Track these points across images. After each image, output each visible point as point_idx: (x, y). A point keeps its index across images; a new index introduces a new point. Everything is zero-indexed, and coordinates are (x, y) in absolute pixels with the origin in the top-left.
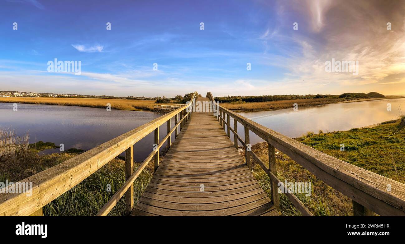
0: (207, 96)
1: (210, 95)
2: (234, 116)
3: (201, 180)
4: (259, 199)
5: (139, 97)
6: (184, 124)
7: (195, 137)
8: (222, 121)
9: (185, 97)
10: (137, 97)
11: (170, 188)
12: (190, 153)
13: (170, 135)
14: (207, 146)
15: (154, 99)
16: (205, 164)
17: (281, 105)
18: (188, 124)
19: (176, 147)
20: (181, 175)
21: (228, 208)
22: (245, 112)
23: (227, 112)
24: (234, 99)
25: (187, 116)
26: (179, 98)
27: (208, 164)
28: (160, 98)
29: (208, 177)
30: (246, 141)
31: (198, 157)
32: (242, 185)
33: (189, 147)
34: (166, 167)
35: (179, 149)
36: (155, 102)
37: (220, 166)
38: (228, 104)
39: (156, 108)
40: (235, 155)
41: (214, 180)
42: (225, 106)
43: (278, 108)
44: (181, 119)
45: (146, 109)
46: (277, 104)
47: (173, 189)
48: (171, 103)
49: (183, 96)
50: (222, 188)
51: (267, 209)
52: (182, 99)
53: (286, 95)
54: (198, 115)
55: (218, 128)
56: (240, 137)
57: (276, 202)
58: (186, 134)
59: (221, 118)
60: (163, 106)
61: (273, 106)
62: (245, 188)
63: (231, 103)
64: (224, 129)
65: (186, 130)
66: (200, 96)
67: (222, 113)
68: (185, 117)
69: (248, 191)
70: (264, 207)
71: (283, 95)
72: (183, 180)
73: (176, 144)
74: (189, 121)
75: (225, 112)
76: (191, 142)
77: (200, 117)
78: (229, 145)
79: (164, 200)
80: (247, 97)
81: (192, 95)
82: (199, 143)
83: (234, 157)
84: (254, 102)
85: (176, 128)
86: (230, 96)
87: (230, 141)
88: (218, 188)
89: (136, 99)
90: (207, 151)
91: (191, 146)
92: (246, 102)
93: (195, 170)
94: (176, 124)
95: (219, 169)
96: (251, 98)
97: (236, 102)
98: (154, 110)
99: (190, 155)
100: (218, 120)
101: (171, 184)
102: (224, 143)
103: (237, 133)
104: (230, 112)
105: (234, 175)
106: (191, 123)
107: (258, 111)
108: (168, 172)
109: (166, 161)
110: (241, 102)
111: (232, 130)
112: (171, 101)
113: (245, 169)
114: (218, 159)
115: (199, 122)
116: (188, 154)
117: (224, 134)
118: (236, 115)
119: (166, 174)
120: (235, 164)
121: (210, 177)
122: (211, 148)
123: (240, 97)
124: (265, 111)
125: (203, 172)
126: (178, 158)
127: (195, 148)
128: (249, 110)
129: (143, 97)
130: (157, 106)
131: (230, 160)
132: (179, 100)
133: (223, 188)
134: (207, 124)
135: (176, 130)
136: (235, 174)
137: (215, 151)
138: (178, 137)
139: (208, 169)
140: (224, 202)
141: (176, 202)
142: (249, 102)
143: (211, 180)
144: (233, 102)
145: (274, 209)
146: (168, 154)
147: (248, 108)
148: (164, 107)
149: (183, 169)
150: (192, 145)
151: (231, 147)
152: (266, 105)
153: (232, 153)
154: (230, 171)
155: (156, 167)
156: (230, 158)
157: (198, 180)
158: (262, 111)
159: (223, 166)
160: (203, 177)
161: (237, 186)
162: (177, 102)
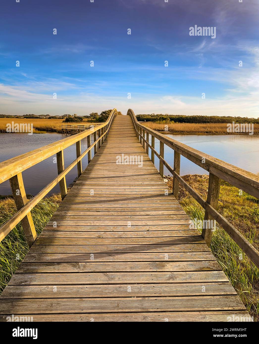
0: (128, 114)
1: (132, 113)
2: (160, 138)
3: (119, 205)
4: (186, 229)
5: (42, 115)
6: (99, 147)
7: (113, 162)
8: (145, 144)
9: (101, 114)
10: (40, 116)
11: (82, 213)
12: (107, 179)
13: (80, 159)
14: (126, 172)
15: (63, 117)
16: (123, 190)
17: (220, 130)
18: (104, 147)
19: (89, 173)
20: (95, 201)
21: (148, 231)
22: (173, 134)
23: (152, 133)
24: (161, 118)
25: (103, 137)
26: (95, 116)
27: (127, 190)
28: (69, 115)
29: (127, 202)
30: (175, 168)
31: (115, 183)
32: (166, 213)
33: (104, 173)
34: (76, 195)
35: (93, 175)
36: (64, 122)
37: (141, 193)
38: (153, 123)
39: (64, 128)
40: (160, 183)
41: (133, 206)
42: (148, 126)
43: (217, 132)
44: (95, 140)
45: (52, 130)
46: (215, 127)
47: (87, 214)
48: (84, 122)
49: (99, 113)
50: (142, 213)
51: (195, 241)
52: (98, 117)
53: (229, 117)
54: (116, 136)
55: (140, 151)
56: (167, 163)
57: (208, 237)
58: (102, 159)
59: (144, 140)
60: (74, 125)
61: (209, 130)
62: (170, 216)
63: (157, 122)
64: (147, 153)
65: (102, 153)
66: (119, 113)
67: (146, 134)
68: (101, 138)
69: (173, 220)
70: (192, 238)
71: (224, 117)
72: (97, 206)
73: (89, 170)
74: (105, 143)
75: (148, 132)
76: (108, 168)
77: (119, 138)
78: (153, 171)
79: (75, 225)
80: (177, 116)
81: (110, 112)
82: (117, 169)
83: (159, 185)
84: (185, 122)
85: (88, 151)
86: (156, 114)
87: (154, 167)
88: (138, 213)
89: (37, 118)
90: (125, 177)
91: (107, 172)
92: (175, 122)
93: (111, 196)
94: (89, 146)
95: (139, 196)
96: (182, 118)
97: (162, 121)
98: (61, 132)
99: (106, 182)
100: (141, 142)
101: (84, 210)
102: (146, 169)
103: (163, 158)
104: (155, 134)
105: (157, 203)
106: (108, 146)
107: (189, 134)
108: (78, 199)
109: (76, 189)
110: (169, 121)
111: (157, 155)
112: (84, 120)
113: (171, 198)
114: (138, 185)
115: (117, 144)
116: (103, 180)
117: (147, 159)
118: (163, 137)
119: (77, 201)
120: (159, 192)
121: (128, 202)
122: (132, 174)
123: (168, 115)
124: (199, 135)
125: (121, 198)
126: (91, 185)
127: (112, 174)
128: (178, 132)
129: (47, 115)
130: (65, 126)
131: (153, 187)
132: (94, 118)
133: (144, 213)
134: (127, 146)
135: (89, 153)
136: (158, 201)
137: (136, 177)
138: (91, 163)
139: (126, 195)
140: (144, 225)
141: (90, 225)
142: (179, 122)
143: (130, 205)
144: (159, 122)
145: (204, 243)
146: (79, 182)
147: (177, 130)
148: (75, 127)
149: (98, 195)
150: (109, 170)
151: (155, 174)
152: (200, 127)
153: (157, 181)
154: (152, 198)
155: (63, 195)
156: (153, 185)
157: (115, 205)
158: (195, 135)
159: (144, 193)
160: (121, 202)
161: (160, 213)
162: (92, 120)
